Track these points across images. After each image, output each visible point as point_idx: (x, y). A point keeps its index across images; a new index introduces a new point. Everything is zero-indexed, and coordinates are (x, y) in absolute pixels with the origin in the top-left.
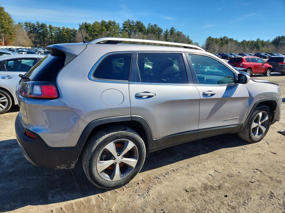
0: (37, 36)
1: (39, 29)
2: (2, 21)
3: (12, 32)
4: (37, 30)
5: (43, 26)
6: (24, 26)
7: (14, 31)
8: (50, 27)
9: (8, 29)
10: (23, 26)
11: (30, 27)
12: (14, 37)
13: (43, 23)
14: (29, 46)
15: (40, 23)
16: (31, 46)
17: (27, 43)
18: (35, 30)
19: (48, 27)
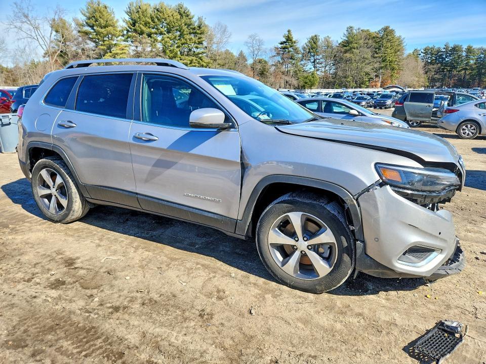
0: (439, 69)
1: (446, 57)
2: (386, 51)
3: (396, 67)
4: (442, 58)
5: (455, 49)
6: (422, 55)
7: (400, 64)
8: (469, 50)
9: (391, 62)
10: (420, 54)
11: (432, 54)
12: (397, 73)
13: (457, 44)
14: (422, 86)
15: (451, 45)
16: (424, 87)
17: (418, 81)
18: (440, 58)
19: (464, 49)
